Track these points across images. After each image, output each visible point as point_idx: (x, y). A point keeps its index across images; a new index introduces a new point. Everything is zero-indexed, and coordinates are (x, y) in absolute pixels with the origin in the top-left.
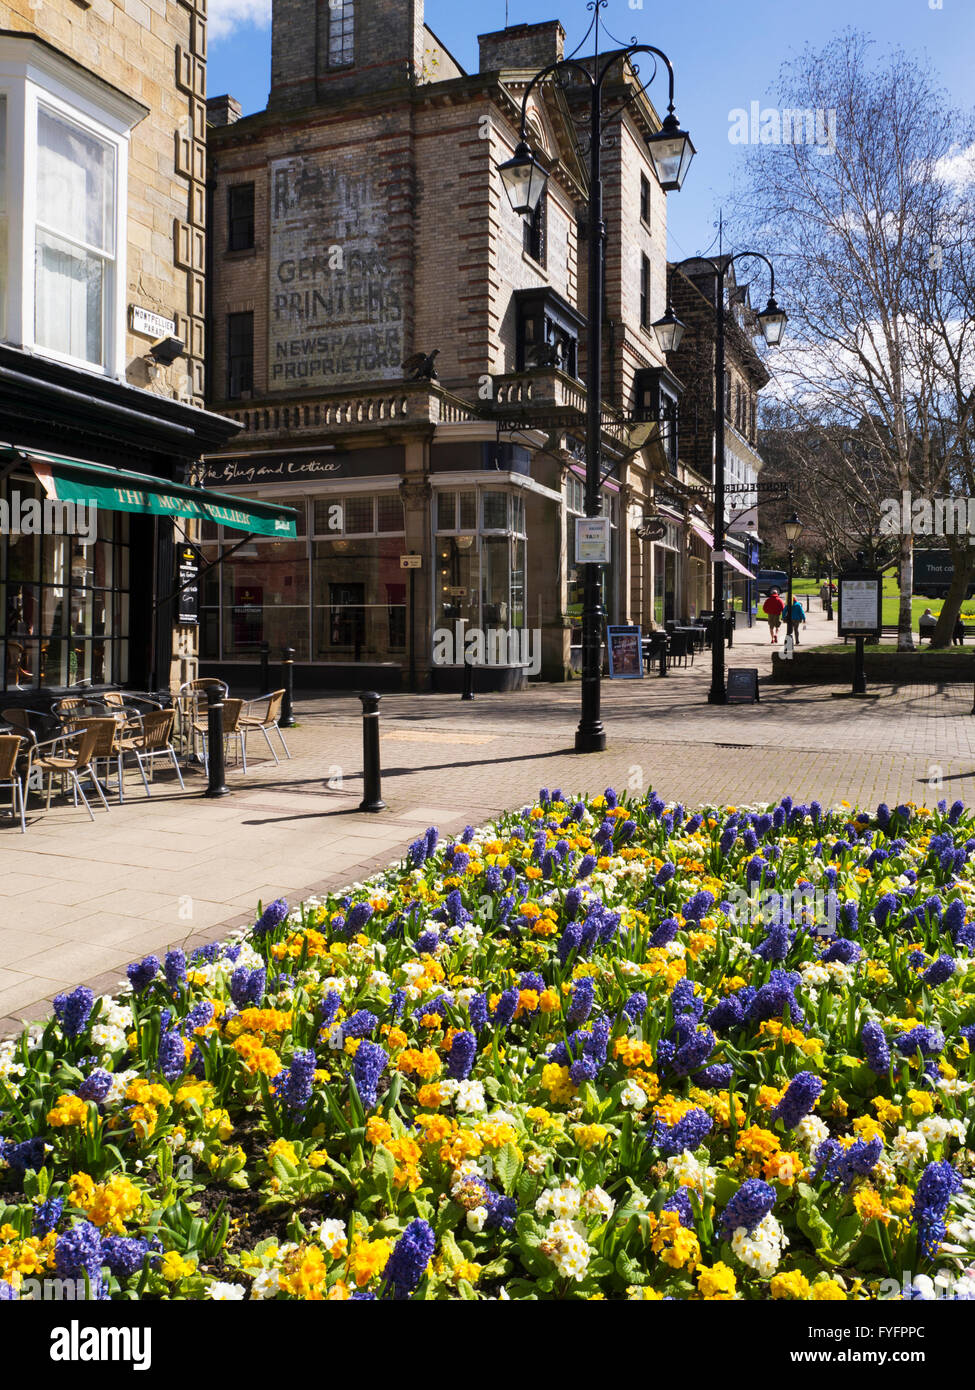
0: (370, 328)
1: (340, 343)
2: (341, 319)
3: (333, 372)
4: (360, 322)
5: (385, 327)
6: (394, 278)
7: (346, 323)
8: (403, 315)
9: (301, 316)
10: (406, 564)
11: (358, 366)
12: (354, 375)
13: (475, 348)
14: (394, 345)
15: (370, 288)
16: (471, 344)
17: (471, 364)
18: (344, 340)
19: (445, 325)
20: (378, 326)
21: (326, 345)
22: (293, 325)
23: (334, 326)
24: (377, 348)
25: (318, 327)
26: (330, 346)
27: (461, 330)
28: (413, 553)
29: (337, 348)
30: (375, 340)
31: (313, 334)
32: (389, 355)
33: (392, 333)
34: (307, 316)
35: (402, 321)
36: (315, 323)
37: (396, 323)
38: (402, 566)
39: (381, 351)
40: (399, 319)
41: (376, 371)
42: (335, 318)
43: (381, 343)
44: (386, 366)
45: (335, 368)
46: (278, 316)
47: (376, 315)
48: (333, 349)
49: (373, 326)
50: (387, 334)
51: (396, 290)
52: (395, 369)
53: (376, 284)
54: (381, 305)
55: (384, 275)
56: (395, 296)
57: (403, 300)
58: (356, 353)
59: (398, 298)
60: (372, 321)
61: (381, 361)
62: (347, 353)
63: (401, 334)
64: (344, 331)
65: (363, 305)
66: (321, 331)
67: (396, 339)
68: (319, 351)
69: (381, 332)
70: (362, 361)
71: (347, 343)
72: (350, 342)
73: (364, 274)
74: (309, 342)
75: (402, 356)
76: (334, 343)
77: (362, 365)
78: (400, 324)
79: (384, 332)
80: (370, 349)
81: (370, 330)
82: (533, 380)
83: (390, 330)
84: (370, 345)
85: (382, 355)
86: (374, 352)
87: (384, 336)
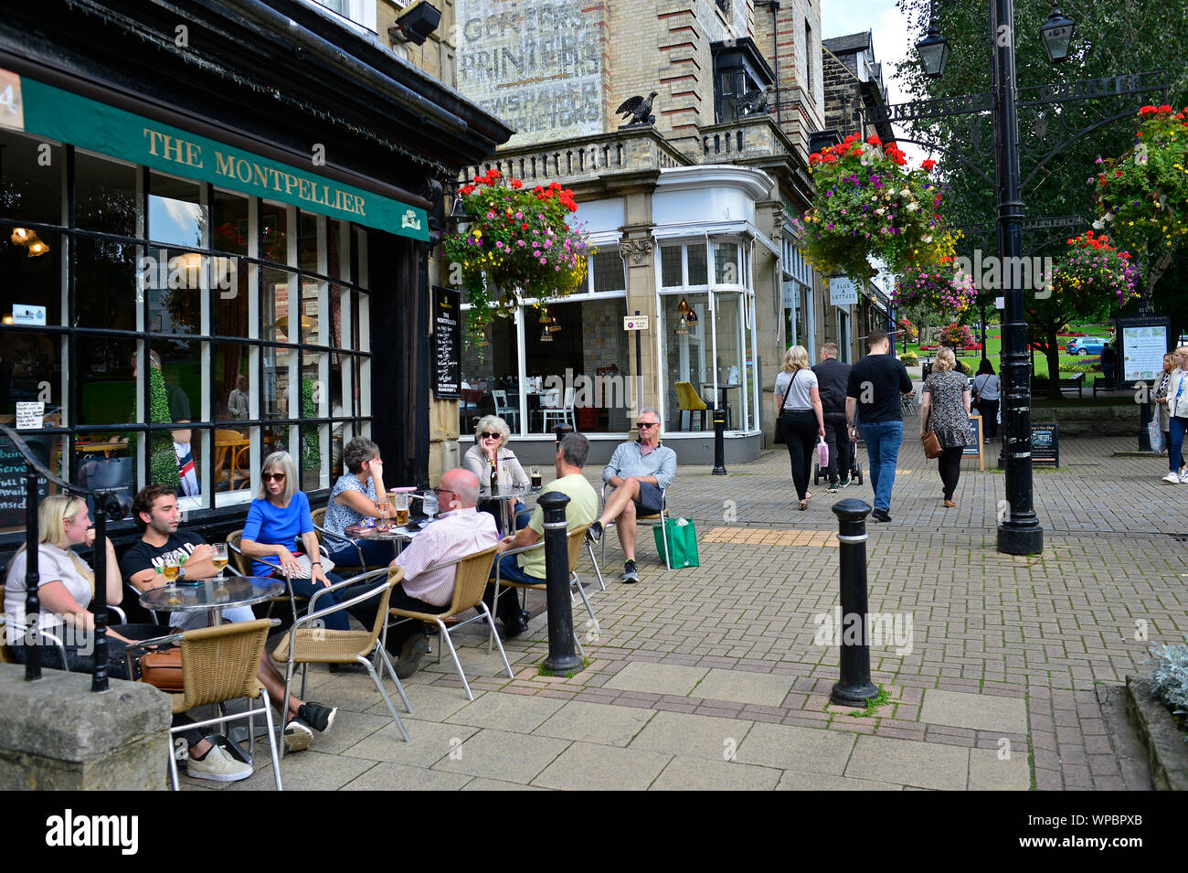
0: (564, 82)
1: (533, 100)
2: (533, 76)
3: (525, 130)
4: (553, 78)
5: (579, 81)
6: (589, 30)
7: (539, 80)
8: (600, 68)
9: (490, 75)
10: (631, 325)
11: (553, 123)
12: (549, 132)
13: (680, 98)
14: (592, 99)
15: (564, 42)
16: (674, 95)
17: (675, 115)
18: (537, 98)
19: (646, 77)
20: (574, 80)
21: (518, 104)
22: (482, 84)
23: (525, 83)
24: (573, 103)
25: (508, 86)
26: (522, 105)
27: (662, 81)
28: (637, 313)
29: (530, 106)
30: (571, 95)
31: (504, 93)
32: (586, 110)
33: (589, 88)
34: (497, 75)
35: (599, 74)
36: (505, 81)
37: (594, 76)
38: (626, 328)
39: (578, 107)
40: (596, 72)
41: (573, 126)
42: (526, 75)
43: (577, 97)
44: (584, 121)
45: (528, 126)
46: (465, 75)
47: (571, 69)
48: (525, 107)
49: (568, 81)
50: (584, 89)
51: (591, 42)
52: (593, 124)
53: (570, 37)
54: (576, 59)
55: (578, 28)
56: (591, 48)
57: (599, 52)
58: (551, 110)
59: (593, 51)
60: (566, 76)
61: (578, 117)
62: (541, 110)
63: (599, 88)
64: (536, 88)
65: (556, 59)
66: (511, 89)
67: (594, 93)
68: (510, 110)
69: (576, 86)
70: (557, 117)
71: (540, 100)
72: (544, 99)
73: (556, 28)
74: (499, 100)
75: (600, 110)
76: (527, 101)
77: (557, 122)
78: (597, 78)
79: (581, 86)
80: (566, 105)
81: (565, 85)
82: (742, 130)
83: (587, 84)
84: (566, 101)
85: (579, 110)
86: (570, 108)
87: (580, 91)
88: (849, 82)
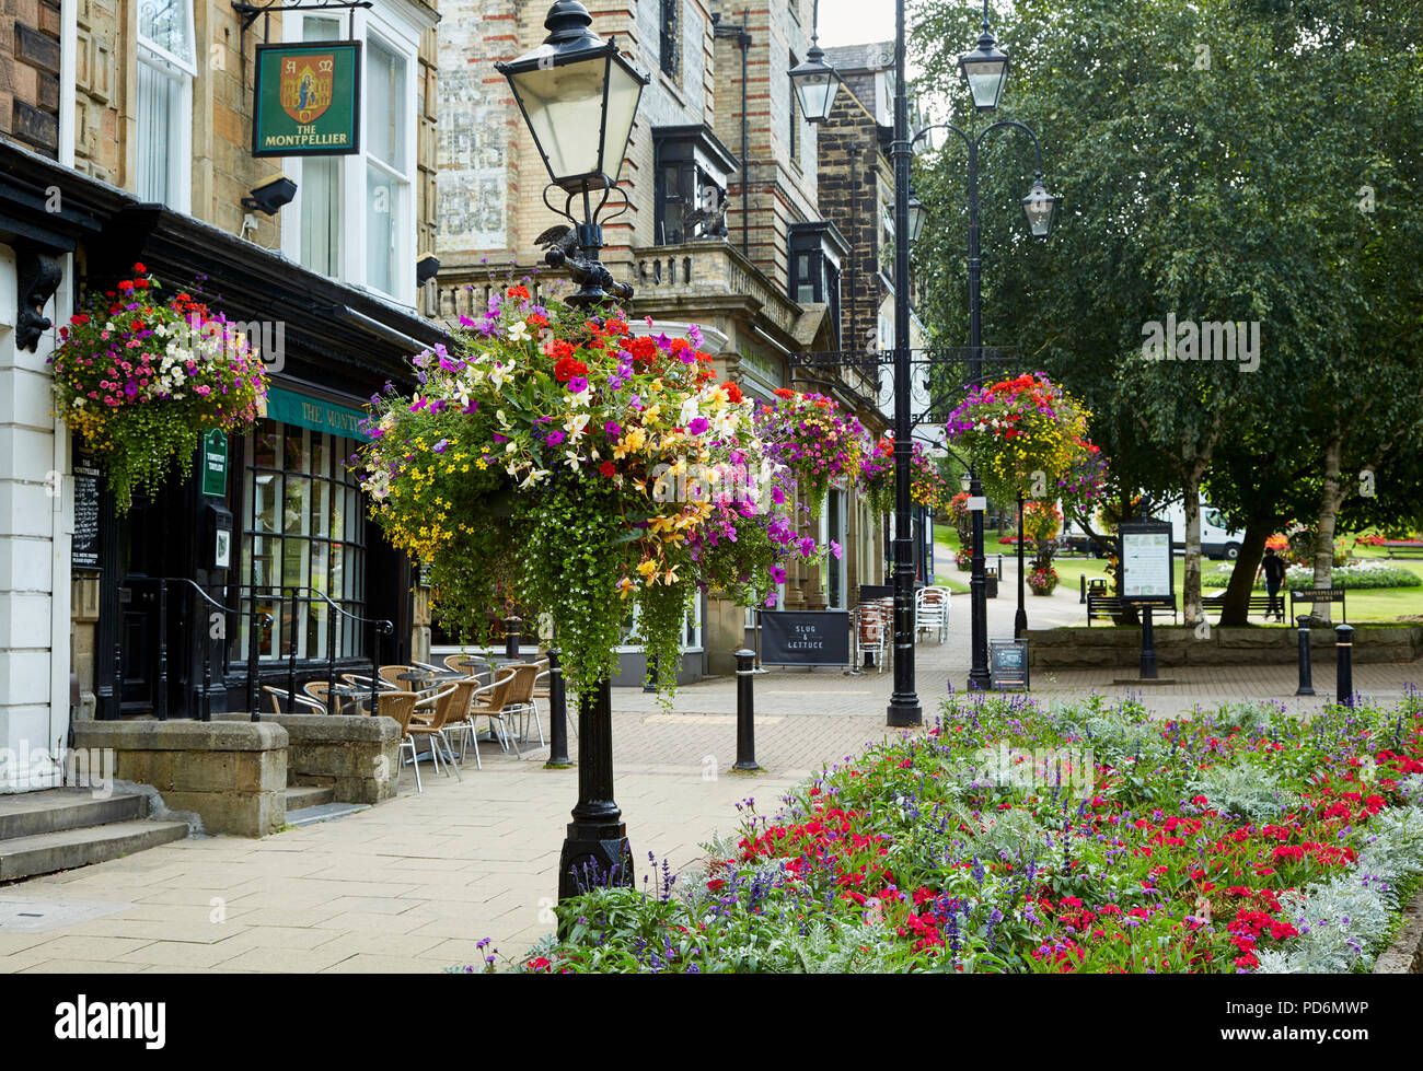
0: (455, 175)
5: (476, 175)
6: (492, 108)
8: (505, 161)
14: (492, 201)
15: (456, 121)
20: (468, 173)
24: (467, 205)
30: (464, 193)
32: (485, 215)
33: (489, 186)
35: (504, 169)
37: (497, 171)
39: (473, 209)
40: (500, 165)
41: (466, 235)
43: (472, 197)
44: (481, 229)
47: (464, 158)
49: (461, 173)
50: (482, 187)
51: (494, 125)
52: (494, 235)
53: (465, 115)
54: (473, 145)
55: (477, 103)
56: (494, 133)
57: (504, 141)
59: (497, 137)
60: (457, 166)
61: (473, 223)
63: (503, 188)
65: (445, 143)
67: (496, 193)
69: (471, 182)
73: (447, 100)
75: (504, 218)
78: (501, 174)
79: (478, 183)
80: (456, 206)
81: (456, 179)
82: (690, 256)
83: (486, 181)
84: (457, 200)
85: (474, 215)
86: (462, 210)
87: (477, 189)
88: (861, 123)
